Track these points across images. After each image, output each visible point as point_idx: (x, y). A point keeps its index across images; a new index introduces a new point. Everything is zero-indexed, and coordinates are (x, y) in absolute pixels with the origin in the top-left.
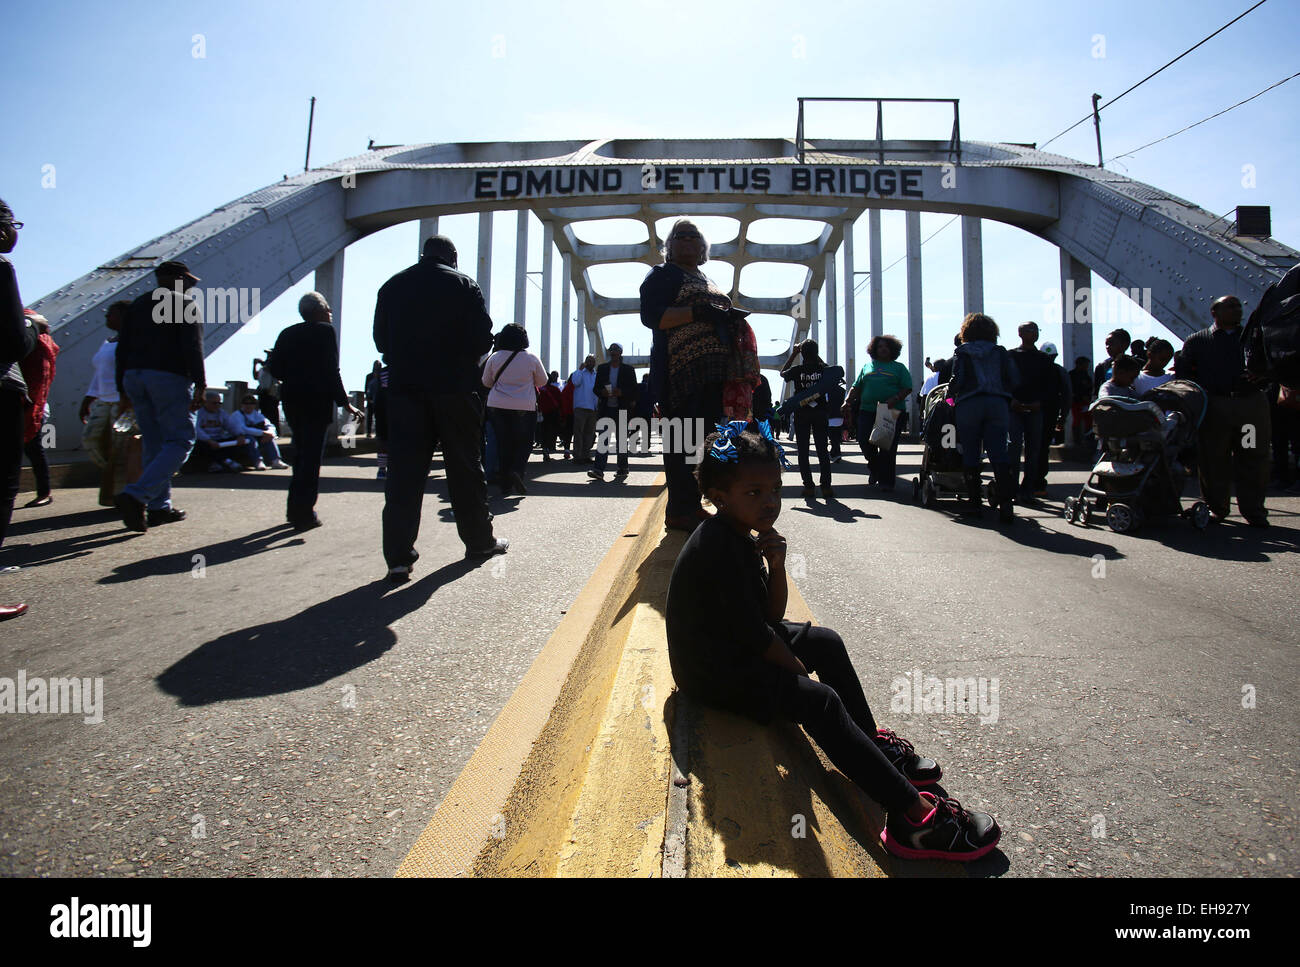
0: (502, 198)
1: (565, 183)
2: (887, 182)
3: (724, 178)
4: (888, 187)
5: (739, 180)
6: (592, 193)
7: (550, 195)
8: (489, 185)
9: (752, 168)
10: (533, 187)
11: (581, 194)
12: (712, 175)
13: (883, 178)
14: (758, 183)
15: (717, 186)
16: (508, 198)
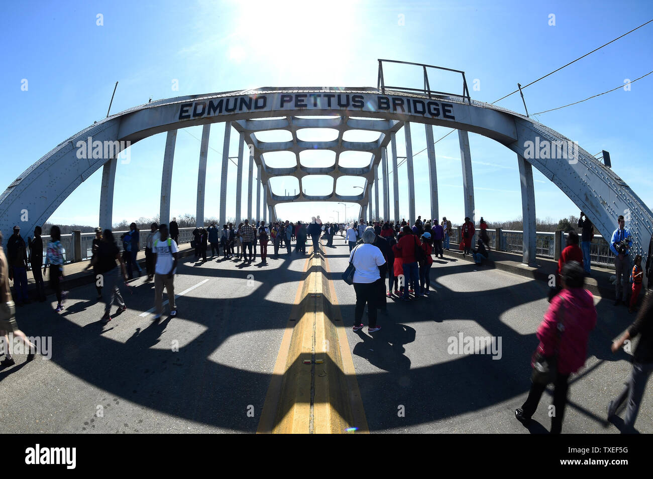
0: (193, 118)
1: (231, 106)
2: (435, 109)
3: (334, 101)
4: (435, 112)
5: (344, 101)
6: (248, 111)
7: (221, 114)
8: (187, 111)
9: (353, 95)
10: (212, 110)
11: (240, 112)
12: (326, 99)
13: (432, 107)
14: (357, 104)
15: (329, 105)
16: (197, 118)
